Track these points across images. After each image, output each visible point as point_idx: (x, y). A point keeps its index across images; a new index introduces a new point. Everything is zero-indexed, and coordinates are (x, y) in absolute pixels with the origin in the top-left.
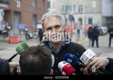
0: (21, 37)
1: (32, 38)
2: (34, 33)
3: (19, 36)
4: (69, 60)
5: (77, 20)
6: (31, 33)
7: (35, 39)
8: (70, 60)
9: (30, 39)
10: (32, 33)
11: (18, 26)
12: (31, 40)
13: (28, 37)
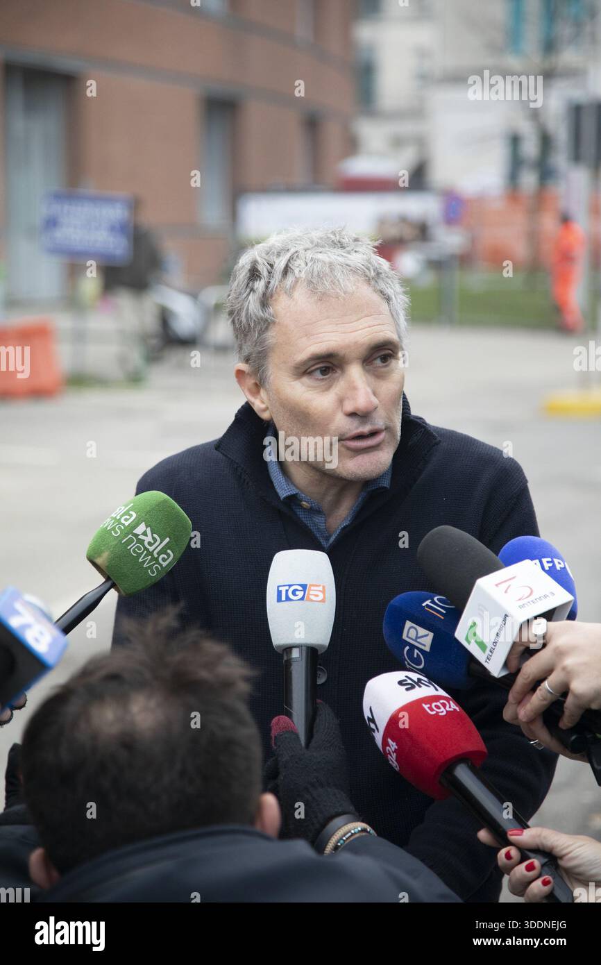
0: (79, 337)
1: (188, 342)
2: (212, 295)
3: (62, 322)
4: (412, 633)
6: (181, 291)
7: (222, 349)
9: (175, 356)
10: (194, 295)
11: (52, 223)
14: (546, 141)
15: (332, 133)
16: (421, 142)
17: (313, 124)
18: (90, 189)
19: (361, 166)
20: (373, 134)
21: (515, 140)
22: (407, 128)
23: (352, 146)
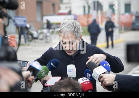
1: (36, 38)
2: (39, 31)
5: (106, 8)
6: (35, 31)
7: (42, 39)
8: (89, 74)
9: (34, 40)
10: (37, 32)
12: (35, 42)
13: (30, 36)
14: (89, 7)
15: (57, 6)
16: (70, 7)
17: (54, 5)
18: (20, 15)
19: (61, 11)
20: (62, 6)
21: (84, 7)
22: (68, 5)
23: (60, 8)
